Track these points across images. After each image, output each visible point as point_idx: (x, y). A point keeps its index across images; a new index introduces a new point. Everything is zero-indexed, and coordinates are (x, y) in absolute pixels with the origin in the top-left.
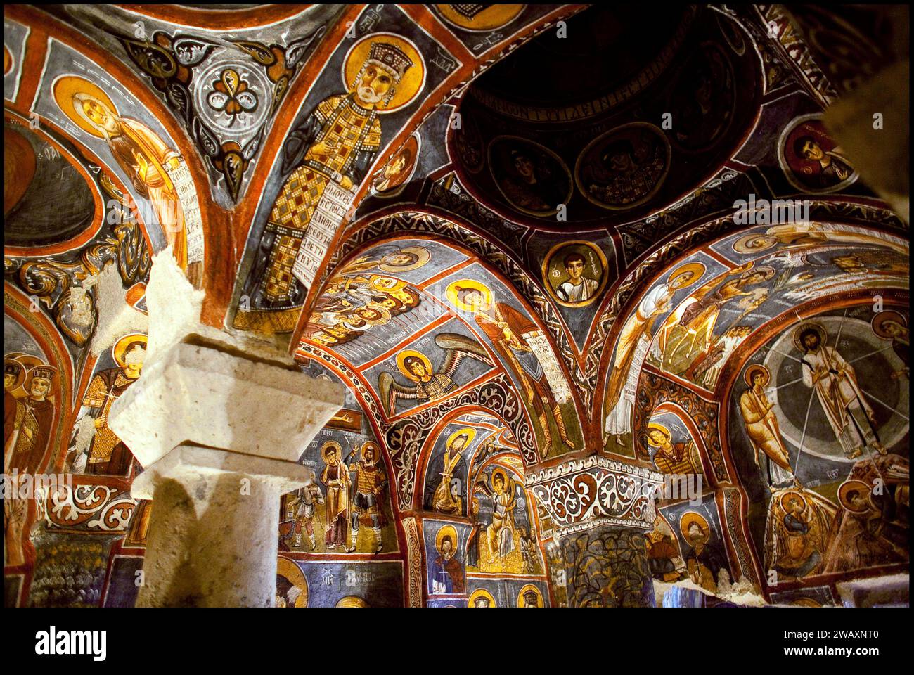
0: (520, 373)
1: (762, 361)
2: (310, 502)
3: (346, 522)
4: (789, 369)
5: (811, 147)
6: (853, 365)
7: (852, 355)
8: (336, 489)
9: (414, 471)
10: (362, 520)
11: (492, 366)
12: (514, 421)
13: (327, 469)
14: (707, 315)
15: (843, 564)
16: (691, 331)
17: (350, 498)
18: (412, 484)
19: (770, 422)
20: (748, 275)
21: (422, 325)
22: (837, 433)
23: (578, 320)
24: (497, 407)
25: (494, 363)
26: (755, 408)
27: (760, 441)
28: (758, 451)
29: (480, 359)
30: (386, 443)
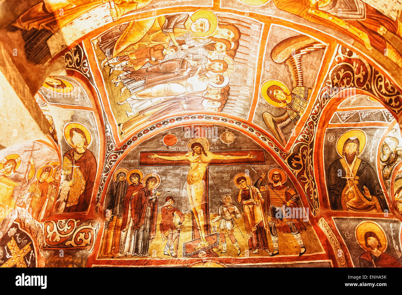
2: (230, 218)
3: (265, 231)
8: (251, 206)
9: (313, 180)
10: (279, 228)
11: (324, 48)
12: (367, 83)
13: (240, 193)
17: (264, 211)
18: (315, 190)
21: (255, 52)
24: (348, 83)
25: (324, 44)
29: (312, 49)
30: (288, 166)
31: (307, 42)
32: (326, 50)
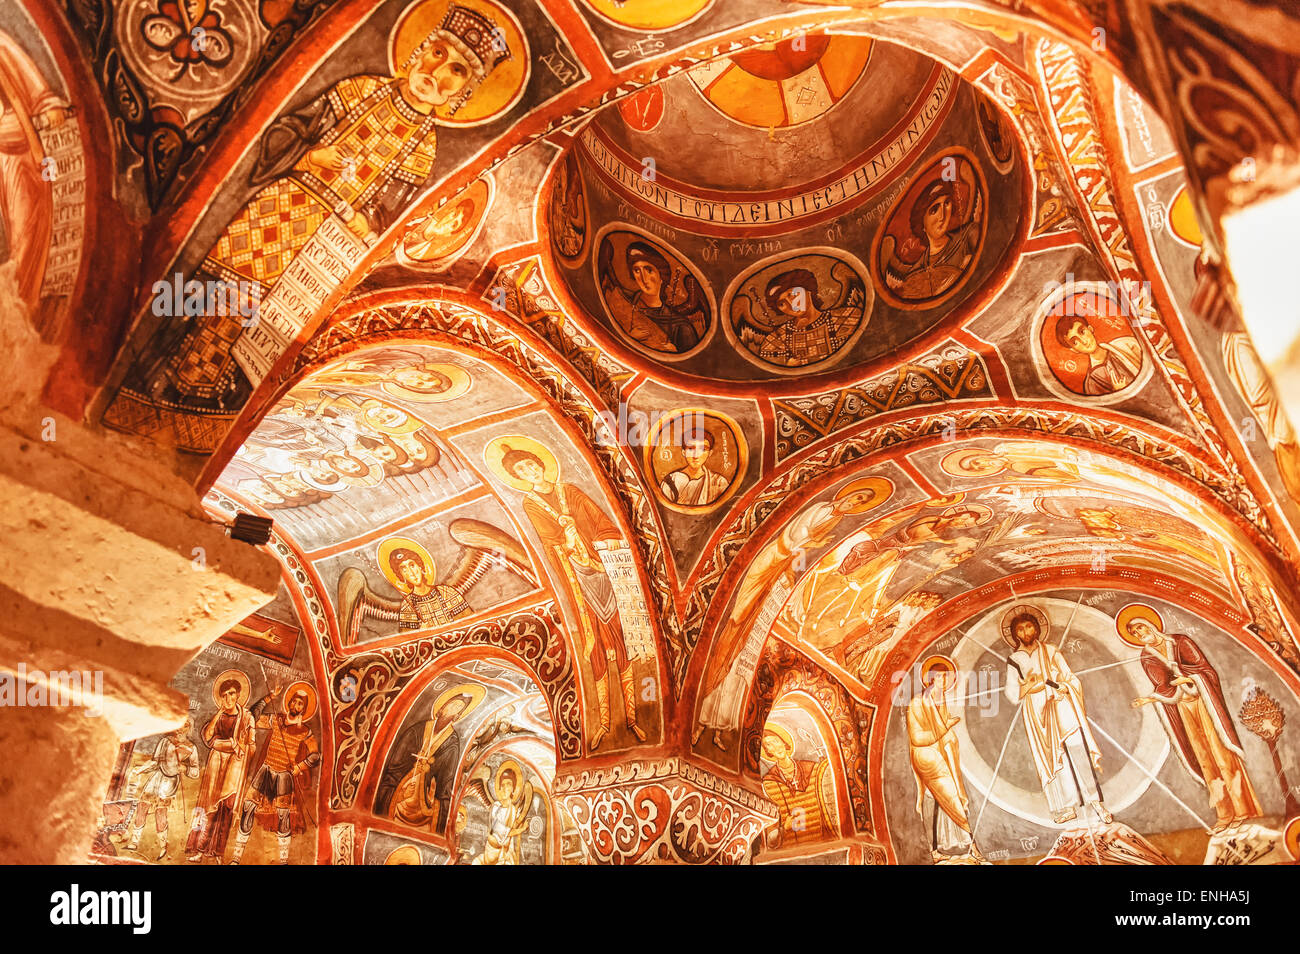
0: (580, 604)
1: (949, 651)
2: (173, 771)
3: (231, 817)
5: (1081, 331)
6: (1083, 680)
7: (1081, 664)
8: (226, 756)
9: (368, 744)
10: (260, 817)
11: (535, 587)
12: (554, 682)
13: (217, 719)
14: (882, 565)
16: (854, 585)
17: (247, 774)
18: (362, 765)
19: (948, 748)
20: (952, 512)
21: (433, 499)
22: (1045, 779)
23: (687, 535)
24: (530, 654)
25: (539, 582)
26: (928, 723)
27: (926, 777)
28: (923, 792)
29: (519, 571)
30: (330, 688)
31: (519, 558)
32: (536, 591)
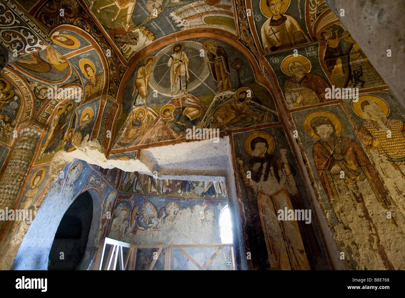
4: (164, 59)
7: (191, 55)
15: (148, 141)
16: (117, 4)
19: (146, 79)
22: (172, 84)
26: (143, 73)
27: (138, 86)
28: (136, 90)
